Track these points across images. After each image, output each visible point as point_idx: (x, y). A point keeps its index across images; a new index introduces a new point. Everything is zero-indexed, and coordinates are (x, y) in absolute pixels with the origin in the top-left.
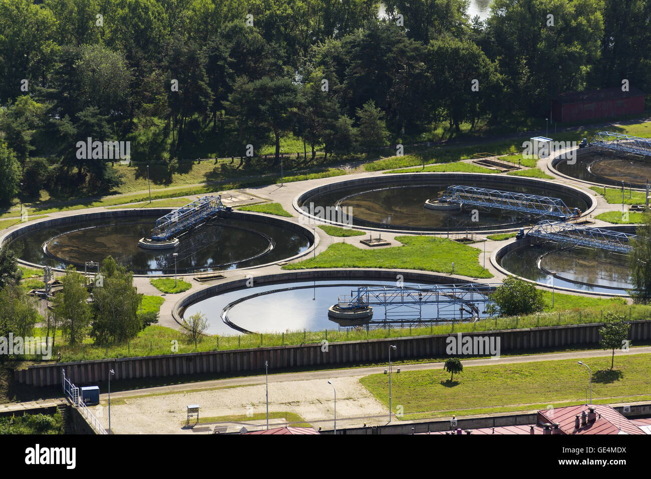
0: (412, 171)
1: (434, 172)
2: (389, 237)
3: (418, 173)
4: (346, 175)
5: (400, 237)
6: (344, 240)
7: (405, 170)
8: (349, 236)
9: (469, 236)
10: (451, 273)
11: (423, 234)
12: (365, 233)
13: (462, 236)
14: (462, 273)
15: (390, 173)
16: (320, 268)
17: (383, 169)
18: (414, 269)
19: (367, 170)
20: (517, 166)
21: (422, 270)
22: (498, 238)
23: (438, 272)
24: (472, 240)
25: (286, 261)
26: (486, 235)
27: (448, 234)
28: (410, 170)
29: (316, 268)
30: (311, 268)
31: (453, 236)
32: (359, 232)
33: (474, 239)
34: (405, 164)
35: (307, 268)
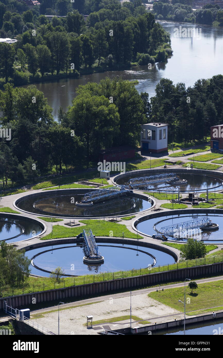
0: (55, 189)
1: (65, 188)
2: (77, 221)
3: (58, 190)
4: (26, 192)
5: (82, 221)
6: (58, 223)
7: (52, 188)
8: (57, 222)
9: (115, 219)
10: (123, 237)
11: (91, 219)
12: (63, 220)
13: (111, 219)
14: (128, 237)
15: (45, 190)
16: (58, 238)
17: (41, 188)
18: (103, 236)
19: (34, 189)
20: (101, 184)
21: (107, 236)
22: (127, 219)
23: (116, 237)
24: (116, 221)
25: (39, 236)
26: (121, 218)
27: (104, 218)
28: (54, 188)
29: (56, 238)
30: (55, 239)
31: (107, 219)
32: (60, 219)
33: (117, 220)
34: (49, 186)
35: (53, 239)
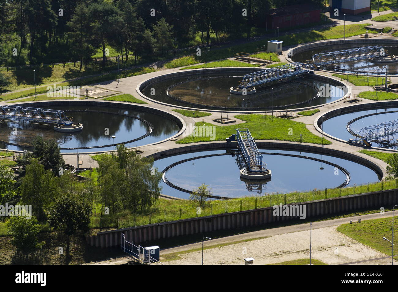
0: (200, 67)
1: (215, 67)
2: (231, 116)
3: (204, 69)
4: (156, 72)
5: (240, 116)
6: (203, 119)
7: (195, 67)
8: (201, 117)
9: (289, 114)
10: (301, 141)
11: (253, 113)
12: (210, 115)
13: (282, 114)
14: (308, 141)
15: (185, 69)
16: (204, 141)
17: (178, 67)
18: (271, 139)
19: (169, 67)
20: (269, 61)
21: (277, 140)
22: (308, 114)
23: (290, 141)
24: (291, 116)
25: (175, 138)
26: (297, 112)
27: (272, 112)
28: (197, 66)
29: (201, 141)
30: (198, 142)
31: (277, 114)
32: (206, 113)
33: (293, 115)
34: (191, 62)
35: (195, 142)
